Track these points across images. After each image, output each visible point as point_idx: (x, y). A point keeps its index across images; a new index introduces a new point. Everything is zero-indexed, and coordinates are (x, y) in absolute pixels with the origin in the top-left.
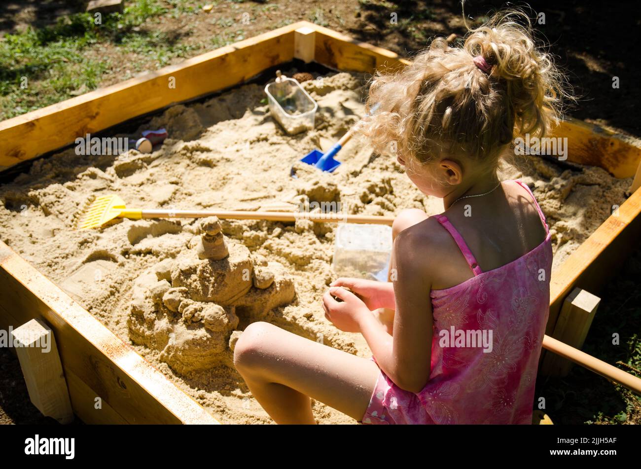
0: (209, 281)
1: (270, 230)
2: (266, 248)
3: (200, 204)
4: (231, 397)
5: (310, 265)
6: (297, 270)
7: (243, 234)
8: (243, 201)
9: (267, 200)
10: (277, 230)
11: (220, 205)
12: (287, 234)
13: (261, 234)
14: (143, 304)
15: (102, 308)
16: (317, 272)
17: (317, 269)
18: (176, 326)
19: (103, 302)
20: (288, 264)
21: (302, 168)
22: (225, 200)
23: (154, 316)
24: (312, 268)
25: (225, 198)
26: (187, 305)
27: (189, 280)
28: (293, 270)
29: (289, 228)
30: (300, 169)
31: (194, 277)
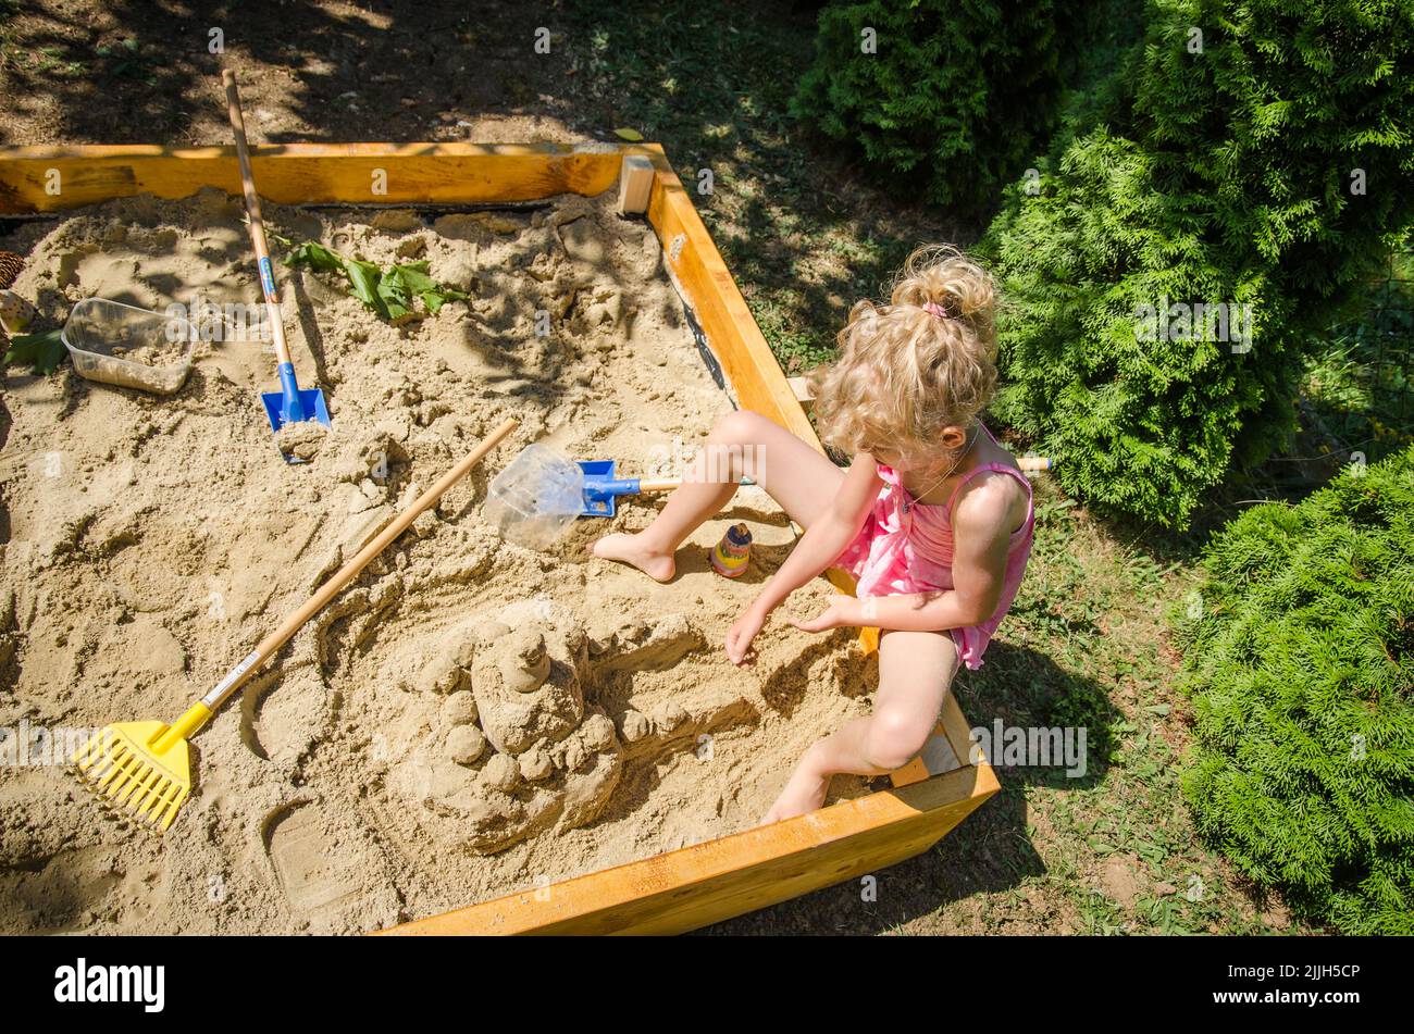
0: (568, 704)
1: (392, 566)
2: (412, 592)
3: (247, 615)
4: (663, 782)
5: (496, 565)
6: (480, 584)
7: (368, 601)
8: (298, 558)
9: (325, 526)
10: (400, 557)
11: (279, 591)
12: (414, 551)
13: (390, 580)
14: (490, 807)
15: (399, 868)
16: (515, 567)
17: (512, 563)
18: (567, 786)
19: (390, 863)
20: (460, 587)
21: (298, 441)
22: (273, 577)
23: (517, 804)
24: (500, 567)
25: (269, 575)
26: (564, 754)
27: (541, 727)
28: (475, 588)
29: (407, 541)
30: (296, 444)
31: (543, 717)
